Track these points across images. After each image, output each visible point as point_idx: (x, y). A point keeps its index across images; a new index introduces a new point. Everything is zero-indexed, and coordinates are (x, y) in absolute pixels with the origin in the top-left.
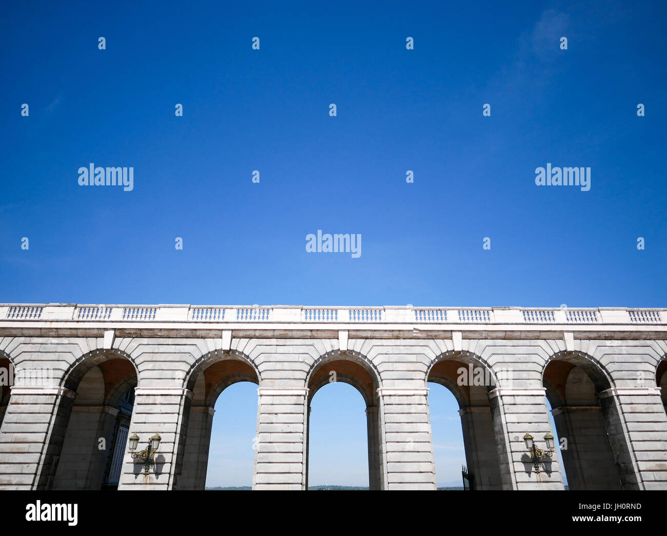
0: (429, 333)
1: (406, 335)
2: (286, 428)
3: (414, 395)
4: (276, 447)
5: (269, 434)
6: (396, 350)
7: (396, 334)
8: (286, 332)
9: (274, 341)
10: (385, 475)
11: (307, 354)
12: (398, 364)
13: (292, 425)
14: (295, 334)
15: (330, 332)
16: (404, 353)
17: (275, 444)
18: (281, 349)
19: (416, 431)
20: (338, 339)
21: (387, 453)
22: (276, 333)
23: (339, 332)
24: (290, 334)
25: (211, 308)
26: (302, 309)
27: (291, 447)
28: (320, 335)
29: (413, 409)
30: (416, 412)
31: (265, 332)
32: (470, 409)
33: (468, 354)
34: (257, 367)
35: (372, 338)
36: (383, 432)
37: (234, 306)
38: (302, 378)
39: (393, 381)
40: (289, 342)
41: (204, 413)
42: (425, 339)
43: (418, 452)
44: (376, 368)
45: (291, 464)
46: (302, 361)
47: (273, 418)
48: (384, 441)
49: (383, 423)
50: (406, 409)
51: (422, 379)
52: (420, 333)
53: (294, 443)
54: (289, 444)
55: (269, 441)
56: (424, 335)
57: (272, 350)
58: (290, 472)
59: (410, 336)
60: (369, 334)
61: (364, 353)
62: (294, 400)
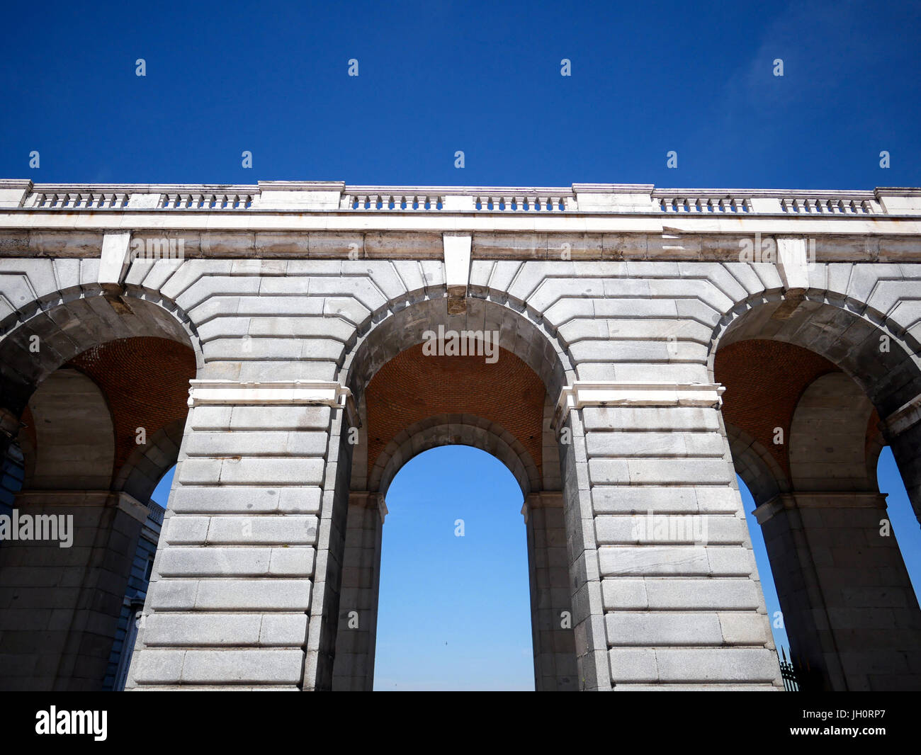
0: (709, 244)
1: (642, 246)
2: (260, 497)
3: (678, 404)
4: (222, 559)
5: (205, 518)
6: (614, 287)
7: (611, 243)
8: (290, 240)
9: (254, 265)
10: (600, 654)
11: (350, 295)
12: (620, 321)
13: (284, 489)
14: (315, 243)
15: (418, 239)
16: (637, 294)
17: (219, 549)
18: (271, 285)
19: (695, 508)
20: (443, 260)
21: (602, 578)
22: (262, 241)
23: (445, 238)
24: (302, 244)
25: (91, 192)
26: (343, 195)
27: (276, 560)
28: (389, 247)
29: (679, 444)
30: (690, 452)
31: (230, 237)
32: (794, 499)
33: (826, 301)
34: (194, 328)
35: (542, 258)
36: (586, 512)
37: (154, 187)
38: (328, 356)
39: (610, 365)
40: (296, 266)
41: (106, 506)
42: (697, 261)
43: (710, 576)
44: (555, 333)
45: (268, 616)
46: (334, 312)
47: (226, 469)
48: (589, 543)
49: (583, 484)
50: (657, 443)
51: (698, 362)
52: (681, 242)
53: (286, 544)
54: (268, 549)
55: (202, 538)
56: (693, 248)
57: (249, 285)
58: (262, 641)
59: (654, 252)
60: (533, 245)
61: (518, 292)
62: (296, 416)
